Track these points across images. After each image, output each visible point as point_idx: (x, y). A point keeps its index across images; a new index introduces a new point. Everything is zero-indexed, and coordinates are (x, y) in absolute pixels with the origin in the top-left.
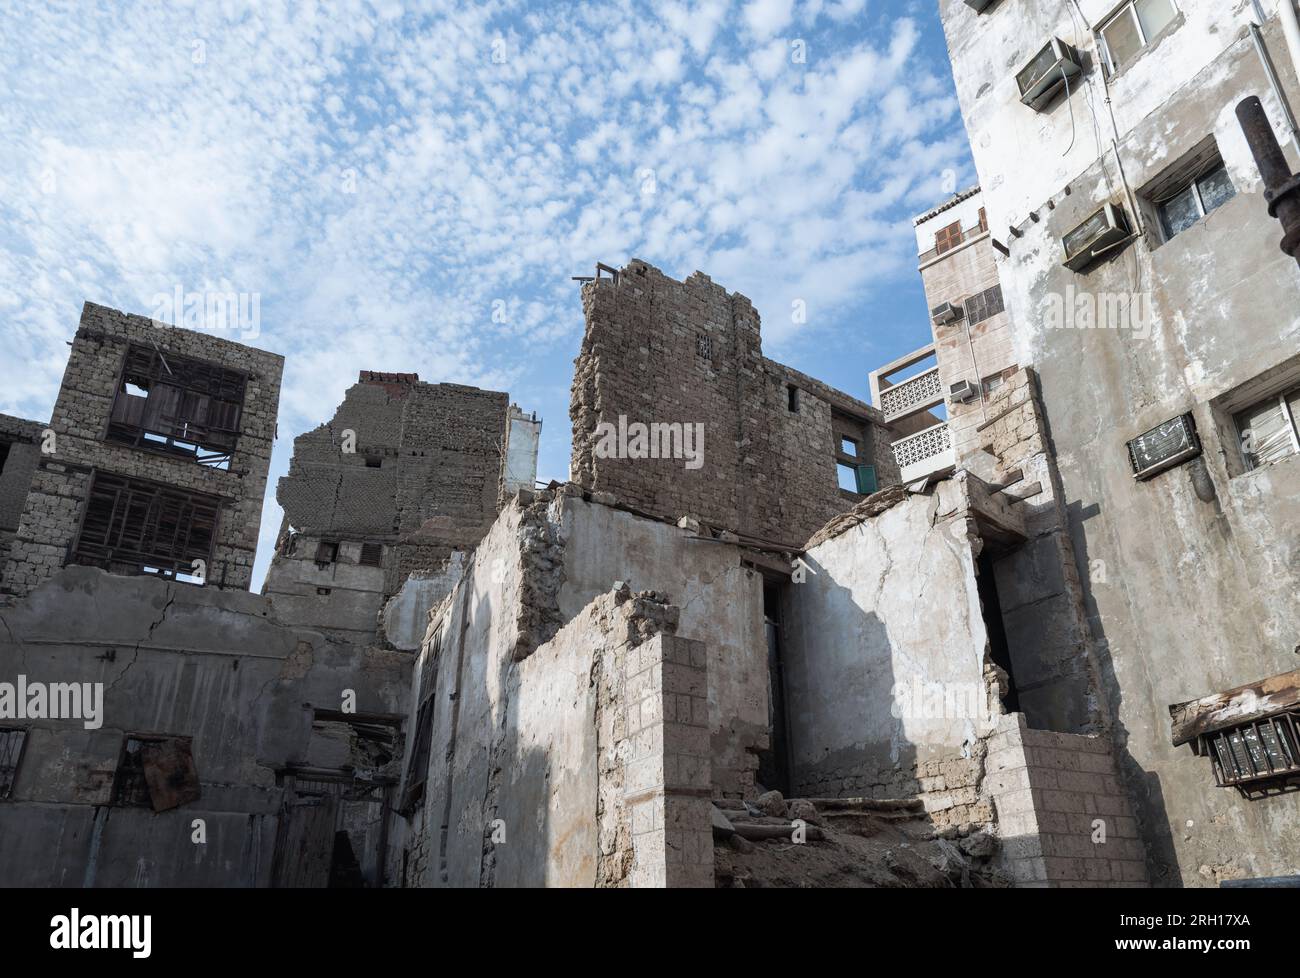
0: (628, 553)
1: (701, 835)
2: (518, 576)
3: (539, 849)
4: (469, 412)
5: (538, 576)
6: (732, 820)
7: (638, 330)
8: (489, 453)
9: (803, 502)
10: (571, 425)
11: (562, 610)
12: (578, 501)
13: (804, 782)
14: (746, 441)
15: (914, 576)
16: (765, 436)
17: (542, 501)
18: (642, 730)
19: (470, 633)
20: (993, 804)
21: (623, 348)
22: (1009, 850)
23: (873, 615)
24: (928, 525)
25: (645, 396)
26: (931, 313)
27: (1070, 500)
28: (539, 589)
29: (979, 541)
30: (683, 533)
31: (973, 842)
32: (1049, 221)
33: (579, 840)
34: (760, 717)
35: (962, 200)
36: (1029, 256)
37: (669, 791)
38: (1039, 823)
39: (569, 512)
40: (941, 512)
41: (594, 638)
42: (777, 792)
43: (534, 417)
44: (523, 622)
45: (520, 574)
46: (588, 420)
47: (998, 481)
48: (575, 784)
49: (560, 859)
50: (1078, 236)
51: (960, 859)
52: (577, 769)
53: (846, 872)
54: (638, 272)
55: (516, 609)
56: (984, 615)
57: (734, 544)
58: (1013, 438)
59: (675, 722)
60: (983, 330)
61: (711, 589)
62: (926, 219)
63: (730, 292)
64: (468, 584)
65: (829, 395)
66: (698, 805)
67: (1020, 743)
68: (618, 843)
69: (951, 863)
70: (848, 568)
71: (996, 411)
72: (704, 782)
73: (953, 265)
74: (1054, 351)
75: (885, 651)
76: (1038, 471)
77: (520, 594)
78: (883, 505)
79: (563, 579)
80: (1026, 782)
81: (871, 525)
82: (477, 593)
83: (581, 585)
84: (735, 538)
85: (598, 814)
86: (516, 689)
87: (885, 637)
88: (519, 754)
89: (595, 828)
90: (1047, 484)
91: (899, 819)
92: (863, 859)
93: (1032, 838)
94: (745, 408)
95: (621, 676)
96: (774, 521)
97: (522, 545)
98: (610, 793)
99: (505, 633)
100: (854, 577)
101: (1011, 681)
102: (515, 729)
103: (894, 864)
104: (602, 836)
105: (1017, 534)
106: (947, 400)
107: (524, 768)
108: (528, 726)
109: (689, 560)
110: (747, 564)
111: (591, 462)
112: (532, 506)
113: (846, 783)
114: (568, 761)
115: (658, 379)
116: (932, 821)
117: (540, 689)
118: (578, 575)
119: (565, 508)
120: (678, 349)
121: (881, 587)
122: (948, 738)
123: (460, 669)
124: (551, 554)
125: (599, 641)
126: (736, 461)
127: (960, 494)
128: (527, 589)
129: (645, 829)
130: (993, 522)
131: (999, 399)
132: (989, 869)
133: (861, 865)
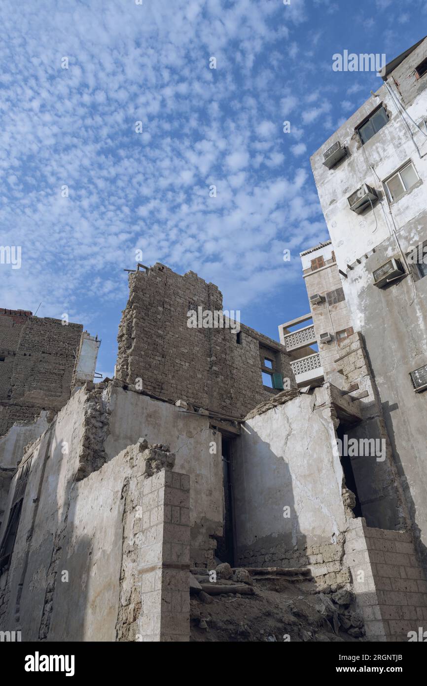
0: (147, 420)
1: (183, 593)
2: (82, 431)
3: (81, 600)
4: (60, 333)
5: (94, 431)
6: (200, 582)
7: (158, 298)
8: (69, 356)
9: (244, 392)
10: (118, 345)
11: (106, 451)
12: (120, 389)
13: (243, 557)
14: (214, 358)
15: (304, 438)
16: (224, 356)
17: (99, 388)
18: (151, 527)
19: (49, 462)
20: (350, 572)
21: (149, 307)
22: (360, 601)
23: (282, 458)
24: (310, 410)
25: (159, 331)
26: (309, 298)
27: (383, 401)
28: (94, 438)
29: (337, 421)
30: (178, 409)
31: (339, 596)
32: (366, 264)
33: (108, 595)
34: (219, 517)
35: (324, 246)
36: (357, 279)
37: (166, 566)
38: (376, 584)
39: (115, 395)
40: (317, 404)
41: (126, 470)
42: (227, 564)
43: (96, 338)
44: (83, 458)
45: (84, 430)
46: (127, 342)
47: (346, 389)
48: (108, 559)
49: (94, 607)
50: (380, 272)
51: (332, 606)
52: (110, 550)
53: (267, 616)
54: (160, 269)
55: (80, 450)
56: (341, 461)
57: (206, 416)
58: (352, 367)
59: (171, 523)
60: (336, 308)
61: (192, 440)
62: (306, 254)
63: (207, 282)
64: (51, 433)
65: (258, 336)
66: (182, 574)
67: (363, 536)
68: (132, 598)
69: (328, 609)
70: (269, 431)
71: (344, 353)
72: (186, 560)
73: (320, 276)
74: (371, 325)
75: (288, 479)
76: (366, 385)
77: (82, 441)
78: (287, 398)
79: (108, 433)
80: (367, 559)
81: (280, 409)
82: (56, 439)
83: (118, 437)
84: (207, 413)
85: (120, 579)
86: (75, 498)
87: (288, 471)
88: (74, 540)
89: (118, 588)
90: (371, 392)
91: (297, 581)
92: (277, 607)
93: (372, 593)
94: (213, 341)
95: (140, 494)
96: (228, 401)
97: (86, 412)
98: (129, 566)
99: (71, 464)
100: (271, 437)
101: (357, 499)
102: (72, 523)
103: (295, 610)
104: (122, 593)
105: (357, 417)
106: (319, 342)
107: (76, 548)
108: (81, 521)
109: (181, 424)
110: (213, 427)
111: (127, 366)
112: (93, 391)
113: (267, 558)
114: (104, 545)
115: (167, 323)
116: (316, 582)
117: (90, 499)
118: (117, 431)
119: (113, 393)
120: (179, 309)
121: (286, 443)
122: (324, 532)
123: (41, 484)
124: (103, 418)
125: (128, 472)
126: (208, 369)
127: (327, 395)
128: (87, 438)
129: (149, 590)
130: (345, 411)
131: (345, 347)
132: (349, 612)
133: (275, 611)
